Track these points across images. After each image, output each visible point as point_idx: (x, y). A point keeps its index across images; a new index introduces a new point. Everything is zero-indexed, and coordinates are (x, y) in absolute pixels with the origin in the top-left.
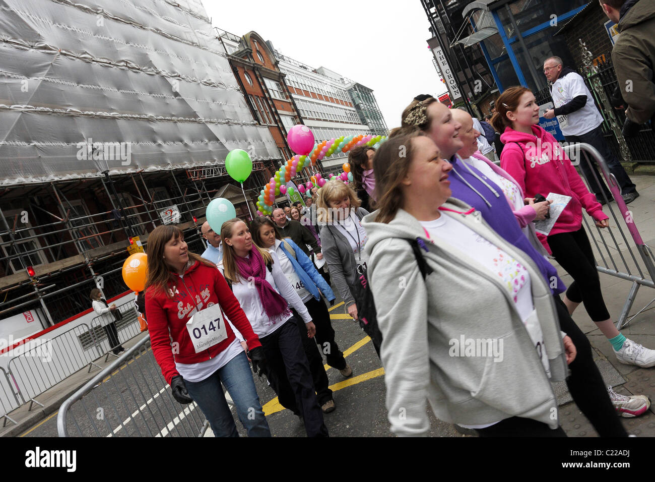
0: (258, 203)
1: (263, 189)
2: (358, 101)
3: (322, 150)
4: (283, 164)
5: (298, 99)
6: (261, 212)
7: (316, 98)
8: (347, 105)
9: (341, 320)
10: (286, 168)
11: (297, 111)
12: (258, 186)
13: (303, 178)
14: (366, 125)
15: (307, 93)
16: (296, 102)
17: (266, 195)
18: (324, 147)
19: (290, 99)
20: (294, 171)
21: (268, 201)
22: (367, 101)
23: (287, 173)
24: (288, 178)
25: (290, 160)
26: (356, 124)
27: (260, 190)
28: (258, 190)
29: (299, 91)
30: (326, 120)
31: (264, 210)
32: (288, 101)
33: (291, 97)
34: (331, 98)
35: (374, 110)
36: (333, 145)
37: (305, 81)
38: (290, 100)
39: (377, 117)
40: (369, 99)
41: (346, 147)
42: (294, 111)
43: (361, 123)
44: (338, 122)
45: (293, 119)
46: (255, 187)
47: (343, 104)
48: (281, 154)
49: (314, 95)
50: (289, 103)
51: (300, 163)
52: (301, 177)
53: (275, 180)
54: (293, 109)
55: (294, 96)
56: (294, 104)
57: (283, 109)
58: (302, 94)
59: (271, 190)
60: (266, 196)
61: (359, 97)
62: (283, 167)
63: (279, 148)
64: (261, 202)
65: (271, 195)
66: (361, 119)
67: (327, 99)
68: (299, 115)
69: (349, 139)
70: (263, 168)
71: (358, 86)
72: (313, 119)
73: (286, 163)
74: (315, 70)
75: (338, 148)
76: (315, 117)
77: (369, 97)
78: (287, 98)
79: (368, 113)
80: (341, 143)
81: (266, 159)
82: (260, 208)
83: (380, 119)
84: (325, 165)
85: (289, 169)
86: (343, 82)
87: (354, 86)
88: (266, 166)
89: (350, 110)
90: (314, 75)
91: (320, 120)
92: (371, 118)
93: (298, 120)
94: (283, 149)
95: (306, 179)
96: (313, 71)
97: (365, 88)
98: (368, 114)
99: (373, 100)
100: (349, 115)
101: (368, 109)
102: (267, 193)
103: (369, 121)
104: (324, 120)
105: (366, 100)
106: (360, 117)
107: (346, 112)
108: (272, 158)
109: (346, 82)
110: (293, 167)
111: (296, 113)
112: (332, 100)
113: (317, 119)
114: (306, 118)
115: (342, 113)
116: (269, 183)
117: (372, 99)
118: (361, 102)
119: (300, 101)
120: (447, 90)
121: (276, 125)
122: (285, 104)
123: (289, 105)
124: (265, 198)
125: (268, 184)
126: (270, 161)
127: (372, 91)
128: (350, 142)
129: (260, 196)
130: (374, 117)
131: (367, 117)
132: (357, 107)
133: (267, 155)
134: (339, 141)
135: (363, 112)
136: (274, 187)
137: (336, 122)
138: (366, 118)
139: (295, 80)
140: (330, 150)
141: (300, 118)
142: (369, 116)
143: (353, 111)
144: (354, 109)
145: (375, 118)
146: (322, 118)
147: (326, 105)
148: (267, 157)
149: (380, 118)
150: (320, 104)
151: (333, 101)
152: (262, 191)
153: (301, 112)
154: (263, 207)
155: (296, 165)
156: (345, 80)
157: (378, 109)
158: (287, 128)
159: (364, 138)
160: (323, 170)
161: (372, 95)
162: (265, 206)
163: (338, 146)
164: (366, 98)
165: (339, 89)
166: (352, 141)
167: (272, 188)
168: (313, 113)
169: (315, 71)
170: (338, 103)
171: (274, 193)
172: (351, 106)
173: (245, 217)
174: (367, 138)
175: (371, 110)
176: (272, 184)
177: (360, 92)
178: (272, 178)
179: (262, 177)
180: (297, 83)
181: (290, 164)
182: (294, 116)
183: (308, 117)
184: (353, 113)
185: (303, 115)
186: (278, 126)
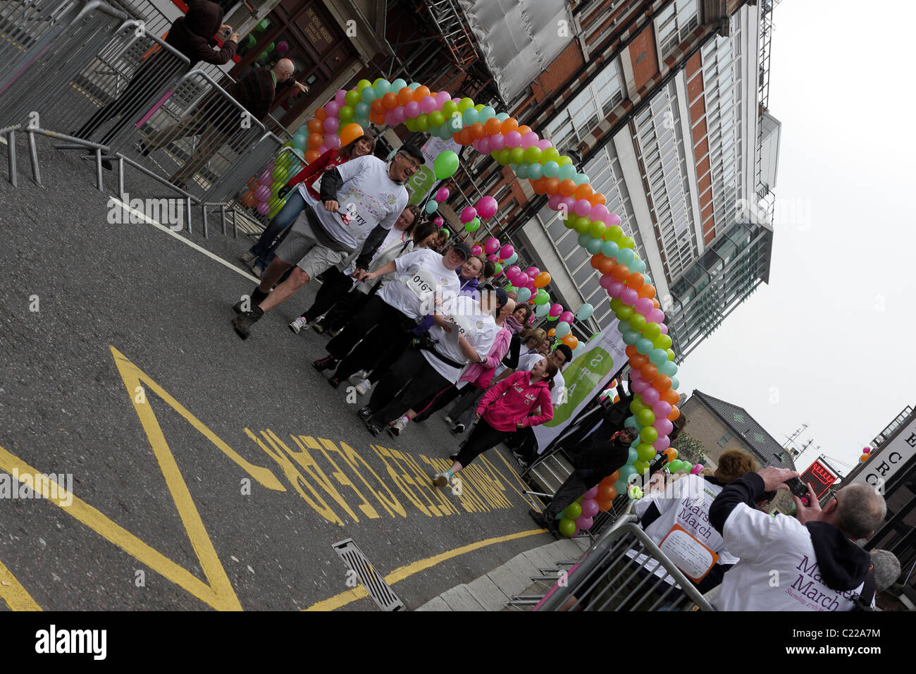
0: (366, 83)
1: (408, 83)
2: (726, 254)
3: (577, 200)
4: (498, 111)
5: (674, 92)
6: (344, 103)
7: (694, 141)
8: (705, 228)
9: (145, 436)
10: (490, 122)
11: (645, 102)
12: (411, 69)
13: (476, 184)
14: (675, 299)
15: (698, 110)
16: (667, 90)
17: (397, 97)
18: (588, 204)
19: (667, 69)
20: (493, 146)
21: (382, 110)
22: (735, 276)
23: (480, 128)
24: (467, 137)
25: (516, 122)
26: (666, 270)
27: (403, 76)
28: (399, 72)
29: (696, 87)
30: (647, 189)
31: (354, 107)
32: (661, 68)
33: (673, 72)
34: (708, 180)
35: (718, 306)
36: (602, 225)
37: (729, 94)
38: (665, 70)
39: (703, 319)
40: (742, 281)
41: (609, 263)
42: (640, 92)
43: (672, 285)
44: (654, 220)
45: (618, 97)
46: (402, 60)
47: (704, 216)
48: (515, 100)
49: (699, 132)
50: (658, 72)
51: (520, 152)
52: (475, 177)
53: (447, 103)
54: (644, 88)
55: (679, 77)
56: (658, 88)
57: (635, 63)
58: (690, 97)
59: (415, 106)
60: (393, 97)
61: (738, 252)
62: (491, 110)
63: (530, 90)
64: (371, 92)
65: (401, 111)
66: (682, 279)
67: (702, 168)
68: (636, 110)
69: (634, 262)
70: (462, 64)
71: (763, 238)
72: (638, 153)
73: (506, 116)
74: (766, 109)
75: (598, 243)
76: (644, 156)
77: (746, 277)
78: (668, 61)
79: (707, 290)
80: (615, 245)
81: (490, 61)
82: (354, 94)
83: (702, 330)
84: (531, 229)
85: (490, 128)
86: (760, 196)
87: (763, 228)
88: (469, 71)
89: (695, 241)
90: (753, 112)
91: (643, 172)
92: (696, 304)
93: (621, 113)
94: (531, 101)
95: (475, 191)
96: (761, 105)
97: (767, 260)
98: (702, 293)
99: (743, 290)
100: (680, 244)
101: (716, 287)
102: (402, 97)
103: (685, 301)
104: (645, 182)
105: (737, 274)
106: (689, 274)
107: (685, 232)
108: (498, 80)
109: (762, 203)
110: (500, 138)
111: (636, 100)
112: (704, 183)
113: (641, 163)
114: (633, 132)
115: (681, 224)
116: (432, 91)
117: (746, 287)
118: (727, 261)
119: (671, 100)
120: (844, 476)
121: (587, 59)
122: (652, 62)
123: (652, 72)
124: (386, 96)
125: (427, 90)
126: (489, 76)
127: (766, 279)
128: (625, 269)
129: (386, 83)
130: (702, 311)
131: (695, 294)
132: (711, 257)
133: (501, 63)
134: (617, 238)
135: (704, 278)
136: (427, 110)
137: (653, 215)
138: (690, 291)
139: (721, 65)
140: (585, 222)
141: (628, 114)
142: (698, 298)
143: (696, 251)
144: (701, 251)
145: (698, 313)
146: (648, 175)
147: (685, 173)
148: (497, 65)
149: (705, 328)
150: (683, 154)
151: (701, 187)
152: (402, 83)
153: (645, 113)
154: (361, 100)
155: (510, 144)
156: (769, 197)
157: (724, 314)
158: (591, 90)
159: (651, 302)
160: (514, 228)
161: (755, 283)
162: (364, 108)
163: (605, 241)
164: (742, 271)
165: (740, 190)
166: (630, 273)
167: (420, 108)
168: (653, 146)
169: (762, 110)
170: (702, 202)
171: (409, 114)
172: (706, 240)
173: (314, 64)
174: (653, 309)
175: (717, 297)
176: (433, 101)
177: (752, 250)
178: (448, 96)
179: (438, 69)
180: (717, 74)
181: (505, 128)
182: (627, 99)
183: (639, 135)
184: (691, 251)
185: (637, 120)
186: (586, 65)
